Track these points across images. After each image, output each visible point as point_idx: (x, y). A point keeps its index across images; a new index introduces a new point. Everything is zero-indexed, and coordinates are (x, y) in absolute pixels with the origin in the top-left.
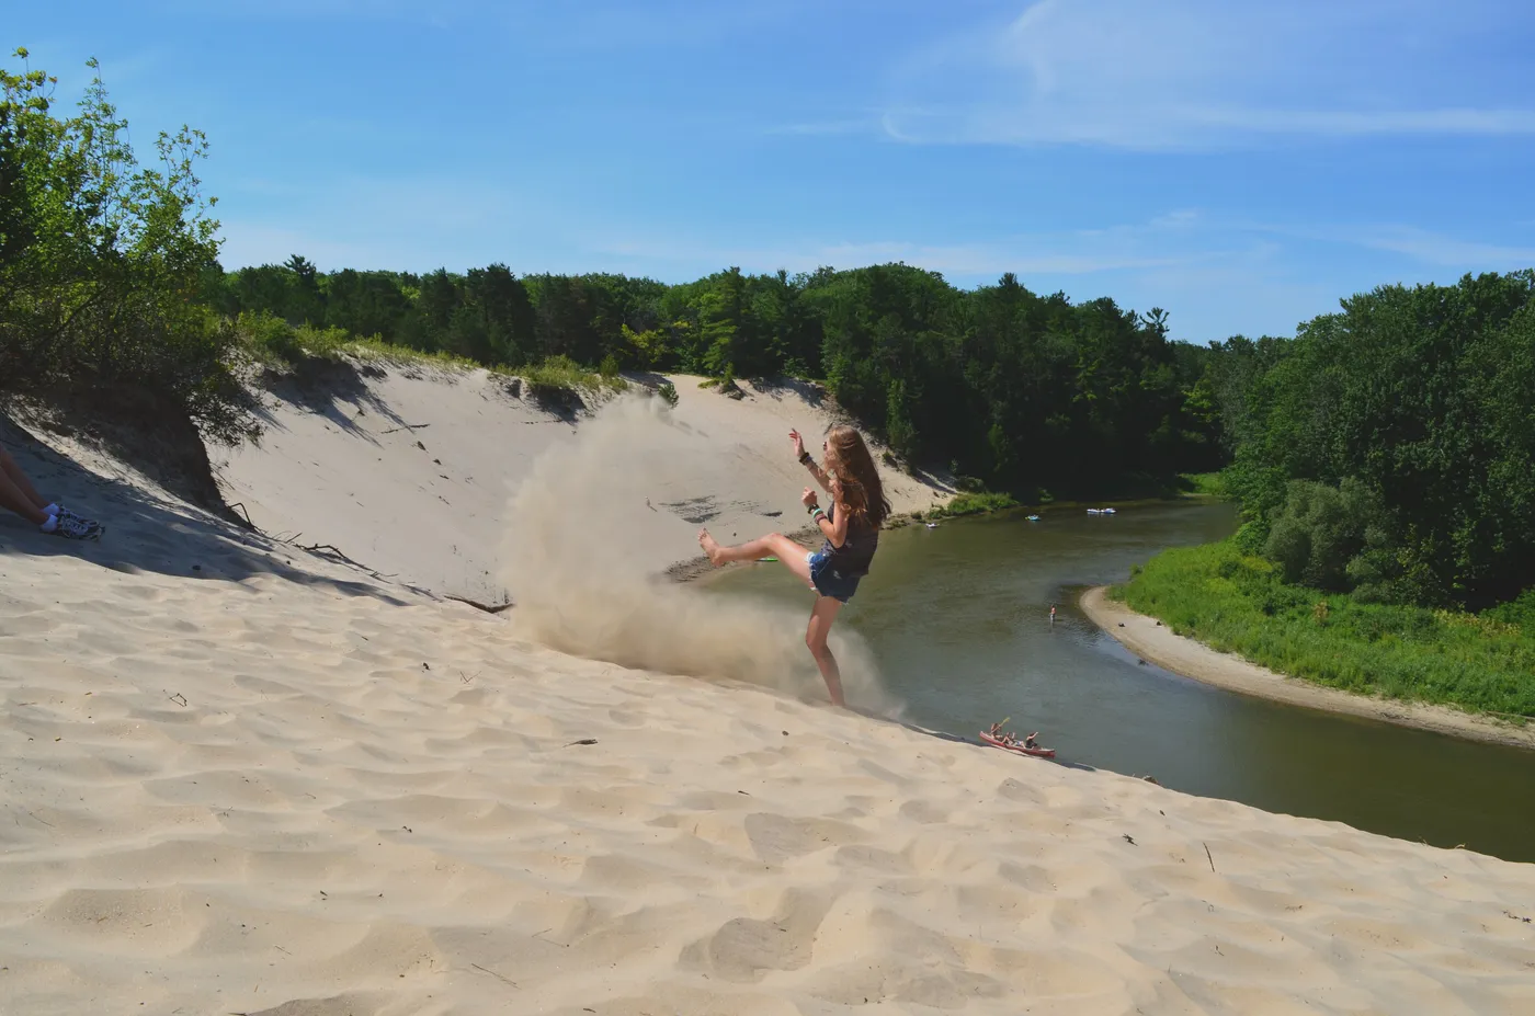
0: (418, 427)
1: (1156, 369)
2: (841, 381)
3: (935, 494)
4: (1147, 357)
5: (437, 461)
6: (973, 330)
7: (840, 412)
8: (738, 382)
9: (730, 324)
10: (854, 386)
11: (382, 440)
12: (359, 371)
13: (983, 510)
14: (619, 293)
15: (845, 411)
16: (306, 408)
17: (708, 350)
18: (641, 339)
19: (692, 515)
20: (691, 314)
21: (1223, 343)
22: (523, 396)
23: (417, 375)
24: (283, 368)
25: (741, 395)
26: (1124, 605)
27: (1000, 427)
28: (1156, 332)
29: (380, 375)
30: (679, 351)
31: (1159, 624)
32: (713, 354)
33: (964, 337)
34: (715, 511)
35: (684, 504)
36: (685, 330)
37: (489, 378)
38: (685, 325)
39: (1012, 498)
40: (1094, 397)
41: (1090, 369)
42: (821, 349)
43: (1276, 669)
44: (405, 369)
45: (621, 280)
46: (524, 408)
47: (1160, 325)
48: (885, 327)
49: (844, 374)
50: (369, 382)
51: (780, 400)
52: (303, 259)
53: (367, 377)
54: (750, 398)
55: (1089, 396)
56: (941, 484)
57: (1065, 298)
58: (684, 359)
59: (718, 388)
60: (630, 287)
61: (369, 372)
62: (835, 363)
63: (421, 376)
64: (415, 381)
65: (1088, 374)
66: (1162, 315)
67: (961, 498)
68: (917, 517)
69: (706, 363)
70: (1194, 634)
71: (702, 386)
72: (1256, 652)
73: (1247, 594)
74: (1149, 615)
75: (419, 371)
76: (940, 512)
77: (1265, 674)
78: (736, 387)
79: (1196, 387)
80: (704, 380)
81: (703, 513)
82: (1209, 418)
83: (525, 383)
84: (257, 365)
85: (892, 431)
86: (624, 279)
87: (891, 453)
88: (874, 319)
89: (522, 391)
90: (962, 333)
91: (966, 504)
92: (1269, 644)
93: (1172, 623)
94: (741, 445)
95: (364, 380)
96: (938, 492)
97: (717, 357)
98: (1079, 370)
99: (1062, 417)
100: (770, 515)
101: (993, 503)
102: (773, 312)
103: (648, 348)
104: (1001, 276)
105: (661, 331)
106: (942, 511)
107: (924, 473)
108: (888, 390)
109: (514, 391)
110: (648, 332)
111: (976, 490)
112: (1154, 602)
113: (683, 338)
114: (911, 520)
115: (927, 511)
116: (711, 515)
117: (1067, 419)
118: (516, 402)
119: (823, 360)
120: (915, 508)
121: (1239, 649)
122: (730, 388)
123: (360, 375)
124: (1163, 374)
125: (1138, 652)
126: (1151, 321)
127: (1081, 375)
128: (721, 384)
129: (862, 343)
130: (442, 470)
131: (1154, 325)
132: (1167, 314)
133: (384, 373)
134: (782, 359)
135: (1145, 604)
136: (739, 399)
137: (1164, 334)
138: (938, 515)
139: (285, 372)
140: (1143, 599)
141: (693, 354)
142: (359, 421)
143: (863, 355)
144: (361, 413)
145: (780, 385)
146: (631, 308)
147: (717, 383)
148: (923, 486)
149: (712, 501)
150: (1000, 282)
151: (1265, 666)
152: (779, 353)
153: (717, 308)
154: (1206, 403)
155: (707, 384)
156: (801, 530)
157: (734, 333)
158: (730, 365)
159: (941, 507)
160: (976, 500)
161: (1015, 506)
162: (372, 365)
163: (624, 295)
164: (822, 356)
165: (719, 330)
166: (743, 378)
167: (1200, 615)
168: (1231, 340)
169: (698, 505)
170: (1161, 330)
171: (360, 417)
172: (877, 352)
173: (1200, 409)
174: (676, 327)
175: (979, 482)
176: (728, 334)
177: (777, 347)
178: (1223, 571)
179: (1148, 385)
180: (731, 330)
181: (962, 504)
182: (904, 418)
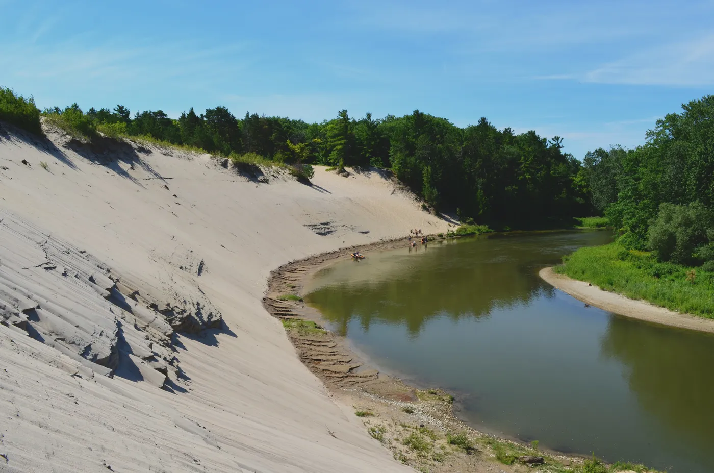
0: (167, 178)
1: (558, 166)
2: (399, 167)
3: (449, 225)
4: (554, 159)
5: (175, 196)
6: (468, 143)
7: (399, 183)
8: (346, 169)
9: (342, 139)
10: (406, 170)
11: (143, 182)
12: (135, 149)
13: (474, 233)
14: (286, 126)
15: (402, 183)
16: (97, 162)
17: (331, 153)
18: (297, 148)
19: (320, 231)
20: (323, 136)
21: (592, 152)
22: (229, 167)
23: (170, 154)
24: (84, 140)
25: (348, 175)
26: (565, 276)
27: (482, 191)
28: (557, 148)
29: (148, 152)
30: (316, 154)
31: (590, 285)
32: (333, 155)
33: (463, 146)
34: (333, 229)
35: (316, 225)
36: (318, 143)
37: (211, 158)
38: (319, 140)
39: (489, 228)
40: (530, 176)
41: (527, 163)
42: (389, 153)
43: (671, 308)
44: (164, 151)
45: (286, 120)
46: (230, 173)
47: (558, 144)
48: (422, 141)
49: (400, 164)
50: (142, 155)
51: (369, 177)
52: (123, 107)
53: (140, 152)
54: (353, 176)
55: (527, 176)
56: (453, 220)
57: (511, 130)
58: (318, 158)
59: (336, 171)
60: (291, 123)
61: (141, 150)
62: (396, 160)
63: (172, 154)
64: (169, 157)
65: (527, 165)
66: (560, 140)
67: (463, 227)
68: (441, 236)
69: (330, 159)
70: (613, 290)
71: (327, 170)
72: (656, 299)
73: (640, 268)
74: (582, 280)
75: (171, 152)
76: (452, 233)
77: (665, 312)
78: (345, 171)
79: (578, 175)
80: (329, 168)
81: (327, 230)
82: (585, 190)
83: (230, 161)
84: (68, 137)
85: (426, 192)
86: (289, 120)
87: (426, 204)
88: (416, 137)
89: (229, 165)
90: (461, 144)
91: (466, 230)
92: (664, 294)
93: (598, 284)
94: (347, 198)
95: (138, 153)
96: (451, 224)
97: (335, 157)
98: (522, 163)
99: (514, 187)
100: (363, 233)
101: (479, 230)
102: (365, 134)
103: (300, 152)
104: (479, 119)
105: (307, 143)
106: (453, 233)
107: (443, 215)
108: (423, 172)
109: (225, 165)
110: (300, 144)
111: (470, 223)
112: (583, 273)
113: (319, 147)
114: (437, 237)
115: (446, 233)
116: (331, 232)
117: (517, 188)
118: (226, 170)
119: (390, 158)
120: (439, 232)
121: (645, 298)
122: (342, 171)
123: (136, 151)
124: (561, 168)
125: (582, 300)
126: (554, 143)
127: (523, 166)
128: (337, 170)
129: (410, 149)
130: (177, 200)
131: (555, 145)
132: (562, 139)
133: (151, 151)
134: (369, 158)
135: (579, 274)
136: (347, 177)
137: (561, 149)
138: (452, 236)
139: (85, 142)
140: (576, 273)
141: (323, 156)
142: (130, 172)
143: (411, 154)
144: (132, 168)
145: (369, 170)
146: (292, 133)
147: (335, 169)
148: (443, 221)
149: (332, 224)
150: (479, 122)
151: (664, 307)
152: (367, 155)
153: (336, 131)
154: (583, 183)
155: (330, 170)
156: (380, 241)
157: (345, 143)
158: (342, 159)
159: (453, 231)
160: (470, 228)
161: (491, 232)
162: (144, 147)
163: (289, 128)
164: (390, 156)
165: (336, 143)
166: (349, 166)
167: (615, 279)
168: (596, 151)
169: (324, 226)
170: (559, 147)
171: (131, 170)
172: (418, 153)
173: (580, 186)
174: (314, 142)
175: (471, 219)
176: (341, 144)
177: (366, 152)
178: (620, 256)
179: (554, 173)
180: (343, 142)
181: (464, 230)
182: (432, 186)
